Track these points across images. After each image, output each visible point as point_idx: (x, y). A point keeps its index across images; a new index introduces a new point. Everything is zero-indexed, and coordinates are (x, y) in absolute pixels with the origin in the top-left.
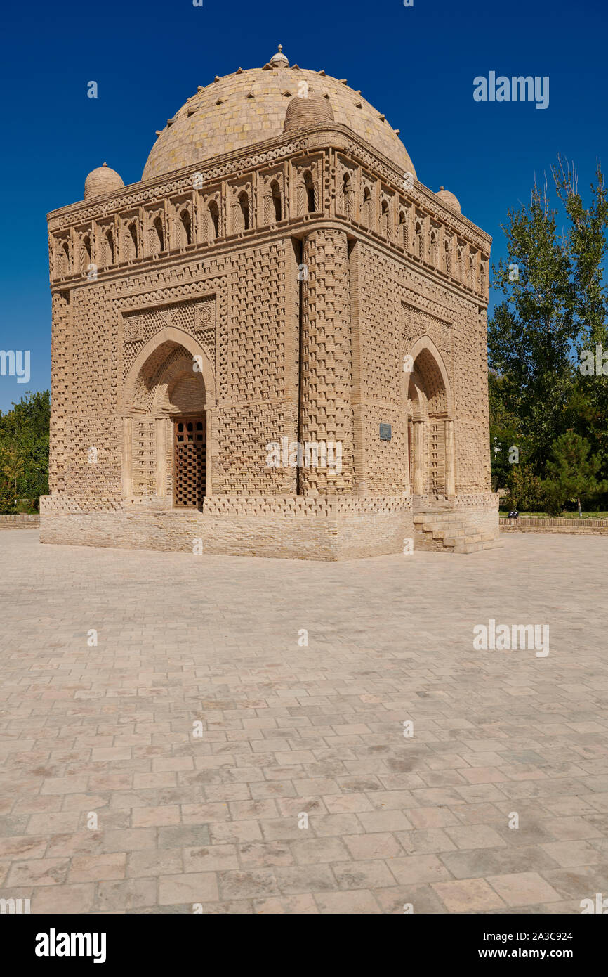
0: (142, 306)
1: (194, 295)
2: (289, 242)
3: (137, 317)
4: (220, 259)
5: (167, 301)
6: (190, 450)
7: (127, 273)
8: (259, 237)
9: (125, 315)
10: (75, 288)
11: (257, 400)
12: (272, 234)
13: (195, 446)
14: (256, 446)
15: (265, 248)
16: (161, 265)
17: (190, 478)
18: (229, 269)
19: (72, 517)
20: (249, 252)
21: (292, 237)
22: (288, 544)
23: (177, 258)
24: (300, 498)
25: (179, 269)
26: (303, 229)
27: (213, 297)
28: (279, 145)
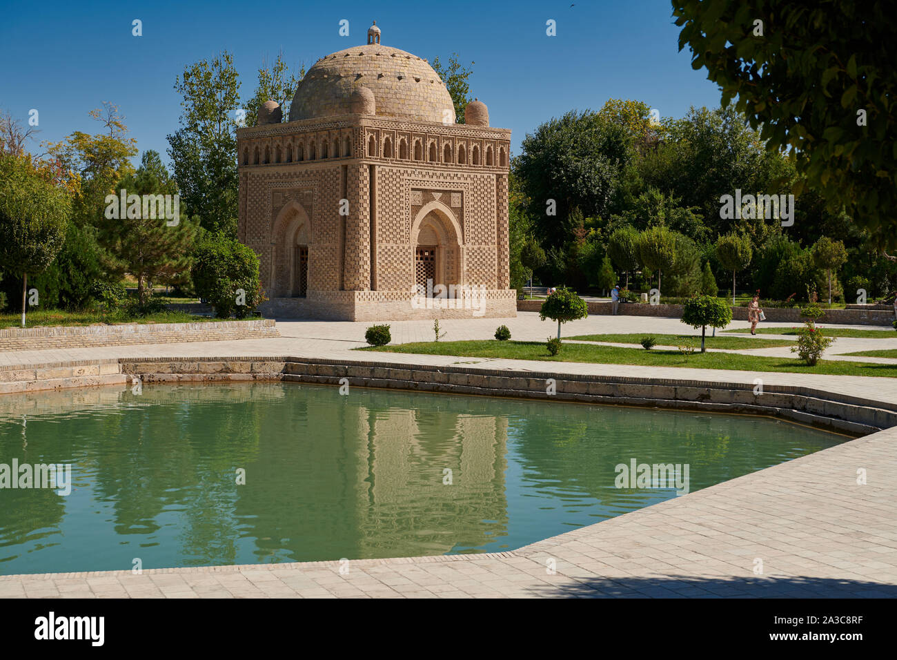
0: (423, 187)
1: (453, 189)
2: (495, 175)
3: (419, 193)
4: (466, 175)
5: (438, 188)
6: (422, 265)
7: (416, 167)
8: (484, 170)
9: (413, 189)
10: (379, 166)
11: (483, 245)
12: (490, 171)
13: (424, 263)
14: (484, 267)
15: (486, 176)
16: (436, 169)
17: (422, 281)
18: (469, 181)
19: (380, 304)
20: (479, 176)
21: (497, 174)
22: (499, 312)
23: (445, 168)
24: (503, 291)
25: (445, 174)
26: (502, 173)
27: (462, 192)
28: (495, 132)
